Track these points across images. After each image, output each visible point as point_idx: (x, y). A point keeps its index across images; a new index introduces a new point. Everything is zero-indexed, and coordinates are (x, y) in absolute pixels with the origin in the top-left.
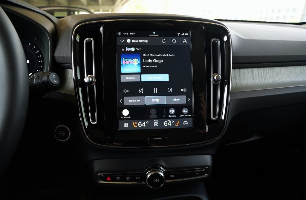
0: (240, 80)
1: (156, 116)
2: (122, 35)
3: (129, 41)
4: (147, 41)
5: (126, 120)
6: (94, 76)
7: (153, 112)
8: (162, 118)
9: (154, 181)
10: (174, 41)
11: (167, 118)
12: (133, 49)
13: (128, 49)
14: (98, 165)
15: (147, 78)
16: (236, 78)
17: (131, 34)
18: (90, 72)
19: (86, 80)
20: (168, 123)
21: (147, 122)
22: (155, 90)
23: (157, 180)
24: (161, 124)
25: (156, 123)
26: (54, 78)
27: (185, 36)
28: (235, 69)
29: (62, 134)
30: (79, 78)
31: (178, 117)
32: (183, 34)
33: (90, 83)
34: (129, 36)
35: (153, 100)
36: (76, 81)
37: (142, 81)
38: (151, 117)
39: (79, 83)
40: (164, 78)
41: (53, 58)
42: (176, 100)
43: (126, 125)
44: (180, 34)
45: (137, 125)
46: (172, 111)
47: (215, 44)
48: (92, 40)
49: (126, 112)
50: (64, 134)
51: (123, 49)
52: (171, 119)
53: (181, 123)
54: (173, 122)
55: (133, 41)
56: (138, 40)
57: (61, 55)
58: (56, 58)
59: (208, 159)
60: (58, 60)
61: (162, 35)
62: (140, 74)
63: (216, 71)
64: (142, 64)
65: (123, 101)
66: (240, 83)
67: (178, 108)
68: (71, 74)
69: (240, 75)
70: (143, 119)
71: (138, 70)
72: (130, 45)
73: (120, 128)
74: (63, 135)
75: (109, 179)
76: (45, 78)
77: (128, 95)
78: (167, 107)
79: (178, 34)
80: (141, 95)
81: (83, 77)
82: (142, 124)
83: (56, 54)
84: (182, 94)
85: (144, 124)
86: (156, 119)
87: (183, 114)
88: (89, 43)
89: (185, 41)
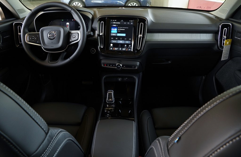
1: (121, 47)
2: (112, 21)
3: (114, 23)
4: (120, 23)
5: (111, 47)
6: (103, 33)
7: (120, 45)
8: (123, 47)
9: (118, 66)
10: (128, 23)
11: (124, 48)
12: (115, 25)
13: (114, 25)
14: (103, 62)
15: (119, 35)
17: (115, 20)
18: (102, 32)
19: (101, 34)
20: (124, 49)
21: (118, 48)
22: (121, 39)
23: (119, 66)
24: (122, 49)
25: (120, 49)
26: (92, 33)
27: (132, 22)
29: (93, 51)
30: (99, 34)
31: (127, 48)
32: (131, 21)
33: (102, 35)
34: (114, 21)
35: (120, 42)
36: (98, 34)
37: (117, 35)
38: (119, 47)
39: (99, 35)
40: (124, 35)
41: (92, 27)
42: (127, 42)
43: (111, 49)
45: (115, 49)
46: (126, 46)
47: (142, 25)
48: (103, 22)
49: (112, 45)
51: (112, 25)
52: (125, 48)
53: (128, 50)
54: (126, 49)
55: (115, 23)
56: (117, 22)
58: (93, 27)
59: (138, 63)
60: (93, 28)
61: (124, 21)
62: (117, 33)
63: (141, 34)
64: (118, 30)
65: (111, 41)
67: (128, 45)
68: (97, 32)
70: (116, 47)
71: (116, 32)
72: (114, 24)
73: (109, 49)
75: (105, 65)
76: (90, 33)
77: (113, 39)
78: (124, 44)
79: (130, 21)
80: (116, 40)
81: (100, 33)
82: (116, 49)
83: (93, 26)
84: (129, 40)
85: (117, 49)
86: (120, 48)
87: (129, 47)
88: (102, 23)
89: (132, 23)
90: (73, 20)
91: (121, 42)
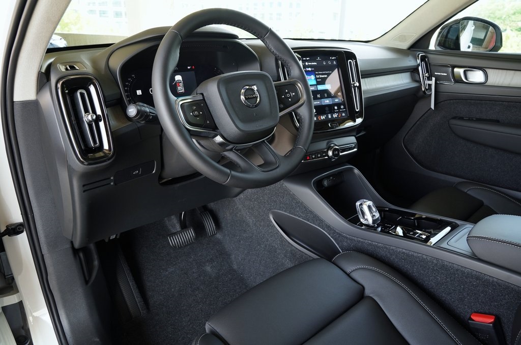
2: (303, 60)
3: (307, 64)
4: (316, 64)
7: (327, 109)
8: (332, 112)
9: (335, 153)
10: (329, 63)
11: (334, 112)
12: (310, 69)
13: (307, 69)
15: (320, 87)
17: (307, 59)
20: (335, 116)
21: (325, 116)
22: (325, 95)
23: (337, 152)
24: (332, 116)
25: (330, 116)
27: (334, 59)
31: (339, 111)
32: (333, 58)
35: (326, 101)
37: (319, 89)
38: (326, 112)
42: (337, 100)
43: (315, 119)
45: (320, 118)
46: (336, 108)
47: (351, 64)
51: (305, 69)
52: (336, 112)
53: (341, 115)
54: (337, 114)
55: (309, 64)
56: (311, 63)
61: (323, 60)
62: (316, 85)
64: (316, 79)
67: (338, 105)
70: (323, 114)
71: (314, 82)
72: (308, 67)
75: (308, 158)
78: (333, 105)
79: (331, 58)
80: (319, 99)
82: (323, 117)
84: (339, 96)
86: (329, 113)
87: (342, 109)
89: (335, 62)
90: (189, 68)
91: (328, 101)
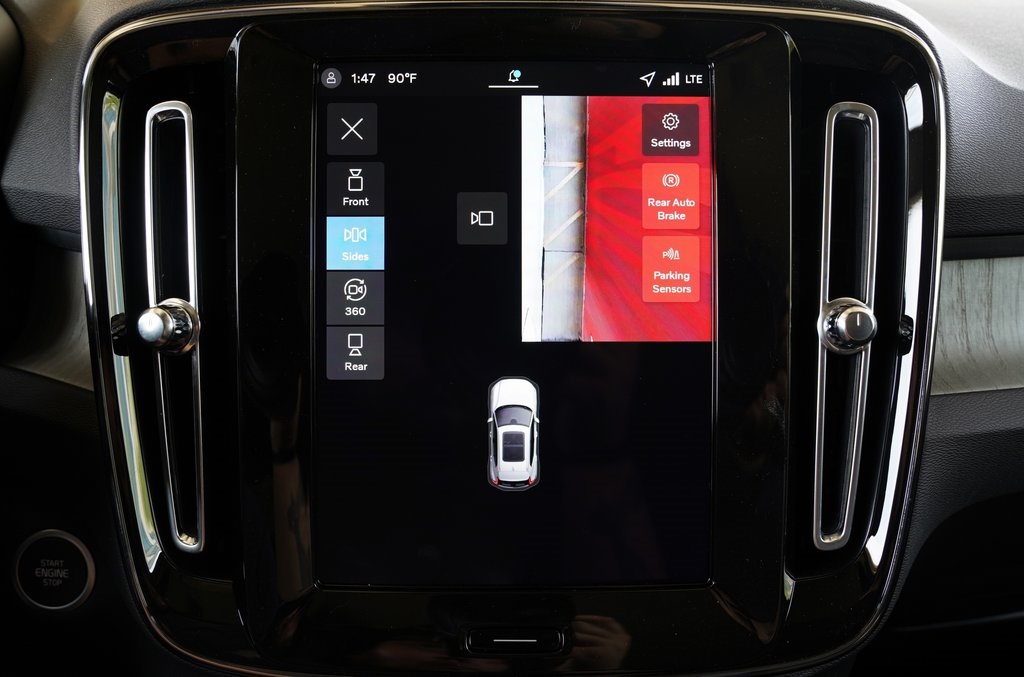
0: (989, 320)
6: (193, 302)
16: (964, 310)
27: (683, 90)
28: (965, 263)
29: (53, 573)
32: (674, 80)
36: (98, 325)
39: (117, 335)
44: (658, 81)
48: (187, 116)
50: (63, 574)
57: (33, 186)
58: (12, 199)
60: (22, 211)
66: (990, 336)
69: (990, 295)
74: (59, 582)
79: (649, 79)
83: (12, 181)
88: (169, 130)
